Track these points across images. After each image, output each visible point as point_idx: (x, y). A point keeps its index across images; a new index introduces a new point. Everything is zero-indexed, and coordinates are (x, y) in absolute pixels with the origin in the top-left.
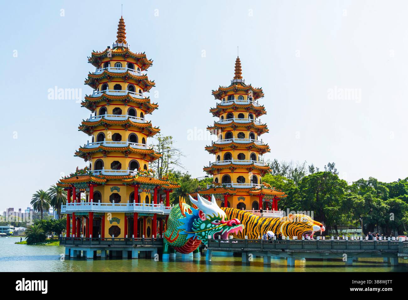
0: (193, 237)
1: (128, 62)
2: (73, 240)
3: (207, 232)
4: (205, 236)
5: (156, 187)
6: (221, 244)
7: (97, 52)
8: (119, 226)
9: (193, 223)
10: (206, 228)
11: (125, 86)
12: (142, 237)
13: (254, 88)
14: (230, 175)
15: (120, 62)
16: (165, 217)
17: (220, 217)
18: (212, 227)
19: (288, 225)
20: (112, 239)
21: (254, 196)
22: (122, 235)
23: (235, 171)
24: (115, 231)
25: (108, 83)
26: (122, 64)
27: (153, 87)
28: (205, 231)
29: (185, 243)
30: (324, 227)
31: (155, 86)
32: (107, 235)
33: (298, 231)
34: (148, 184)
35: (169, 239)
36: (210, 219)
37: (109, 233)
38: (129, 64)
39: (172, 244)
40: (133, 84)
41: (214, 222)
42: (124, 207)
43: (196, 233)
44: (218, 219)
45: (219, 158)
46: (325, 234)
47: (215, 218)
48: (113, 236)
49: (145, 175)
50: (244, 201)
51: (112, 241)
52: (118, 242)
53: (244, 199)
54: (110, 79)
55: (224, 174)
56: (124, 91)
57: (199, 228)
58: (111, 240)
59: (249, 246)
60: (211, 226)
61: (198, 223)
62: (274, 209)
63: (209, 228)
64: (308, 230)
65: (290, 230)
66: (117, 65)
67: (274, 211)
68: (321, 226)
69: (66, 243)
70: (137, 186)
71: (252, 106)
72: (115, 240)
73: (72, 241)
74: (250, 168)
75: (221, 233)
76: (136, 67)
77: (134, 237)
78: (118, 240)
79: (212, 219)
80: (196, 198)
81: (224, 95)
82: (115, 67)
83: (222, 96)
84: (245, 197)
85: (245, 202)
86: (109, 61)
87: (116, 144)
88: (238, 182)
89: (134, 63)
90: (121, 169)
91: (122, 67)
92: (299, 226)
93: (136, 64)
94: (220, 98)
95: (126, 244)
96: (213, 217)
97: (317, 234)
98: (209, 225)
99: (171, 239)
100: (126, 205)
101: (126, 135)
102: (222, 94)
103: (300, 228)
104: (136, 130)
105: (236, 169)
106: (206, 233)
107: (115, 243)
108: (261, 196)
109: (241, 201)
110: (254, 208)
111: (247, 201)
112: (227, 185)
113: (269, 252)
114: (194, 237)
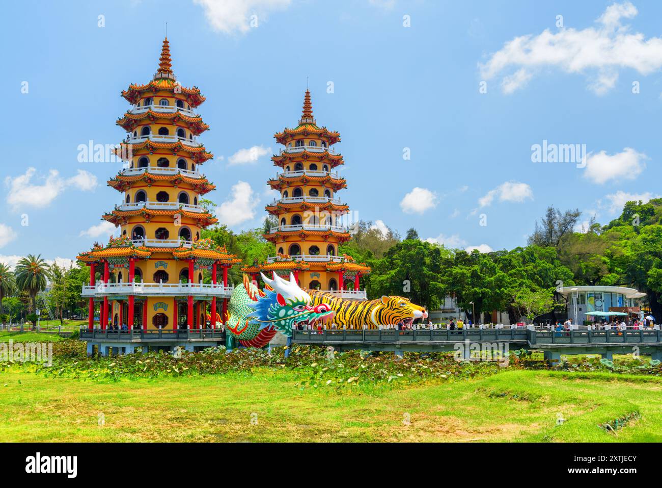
0: (268, 327)
1: (176, 98)
2: (106, 333)
3: (288, 321)
4: (285, 325)
5: (216, 263)
6: (311, 336)
7: (136, 85)
8: (166, 313)
9: (269, 309)
10: (286, 315)
11: (173, 130)
12: (199, 328)
13: (330, 132)
14: (300, 244)
15: (167, 98)
16: (223, 300)
17: (305, 302)
18: (295, 314)
19: (381, 310)
20: (159, 331)
21: (332, 271)
22: (170, 326)
23: (306, 239)
24: (161, 320)
25: (150, 125)
26: (169, 102)
27: (206, 131)
28: (285, 320)
29: (256, 335)
30: (426, 313)
31: (209, 130)
32: (150, 325)
33: (394, 317)
34: (206, 259)
35: (234, 330)
36: (291, 304)
37: (153, 323)
38: (178, 101)
39: (237, 336)
40: (183, 127)
41: (297, 307)
42: (173, 288)
43: (273, 323)
44: (302, 305)
45: (284, 221)
46: (427, 321)
47: (298, 303)
48: (160, 327)
49: (202, 246)
50: (318, 278)
51: (159, 334)
52: (167, 335)
53: (318, 276)
54: (154, 120)
55: (292, 243)
56: (173, 138)
57: (276, 316)
58: (157, 332)
59: (348, 337)
60: (293, 313)
61: (276, 309)
62: (357, 289)
63: (290, 315)
64: (407, 316)
65: (384, 317)
66: (163, 102)
67: (357, 291)
68: (423, 312)
69: (96, 337)
70: (192, 261)
71: (328, 155)
72: (163, 332)
73: (104, 335)
74: (326, 236)
75: (308, 321)
76: (186, 104)
77: (190, 328)
78: (167, 332)
79: (294, 305)
80: (271, 277)
81: (290, 139)
82: (160, 105)
83: (288, 140)
84: (319, 273)
85: (319, 280)
86: (153, 97)
87: (162, 206)
88: (311, 254)
89: (184, 100)
90: (168, 238)
91: (168, 105)
92: (396, 311)
93: (186, 101)
94: (284, 142)
95: (178, 338)
96: (295, 302)
97: (417, 321)
98: (290, 312)
99: (237, 330)
100: (177, 286)
101: (174, 193)
102: (287, 138)
103: (397, 314)
104: (187, 187)
105: (307, 236)
106: (286, 323)
107: (163, 336)
108: (341, 272)
109: (315, 278)
110: (332, 288)
111: (323, 279)
112: (296, 257)
113: (372, 345)
114: (270, 328)
